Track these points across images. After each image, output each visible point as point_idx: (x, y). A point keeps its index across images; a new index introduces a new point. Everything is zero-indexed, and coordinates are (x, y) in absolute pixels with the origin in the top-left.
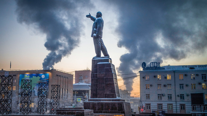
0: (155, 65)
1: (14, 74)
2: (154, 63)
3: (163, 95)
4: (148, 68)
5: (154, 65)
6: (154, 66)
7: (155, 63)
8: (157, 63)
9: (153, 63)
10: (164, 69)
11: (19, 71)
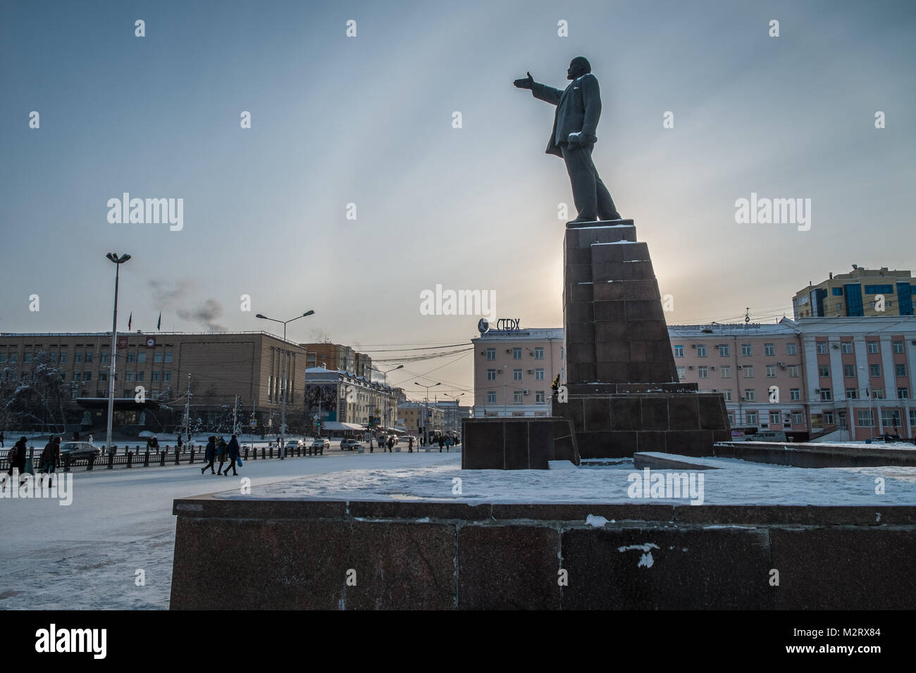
0: (509, 326)
1: (167, 343)
2: (505, 322)
3: (525, 392)
4: (492, 333)
5: (505, 326)
6: (507, 328)
7: (509, 322)
8: (512, 321)
9: (504, 320)
10: (529, 334)
11: (181, 335)
